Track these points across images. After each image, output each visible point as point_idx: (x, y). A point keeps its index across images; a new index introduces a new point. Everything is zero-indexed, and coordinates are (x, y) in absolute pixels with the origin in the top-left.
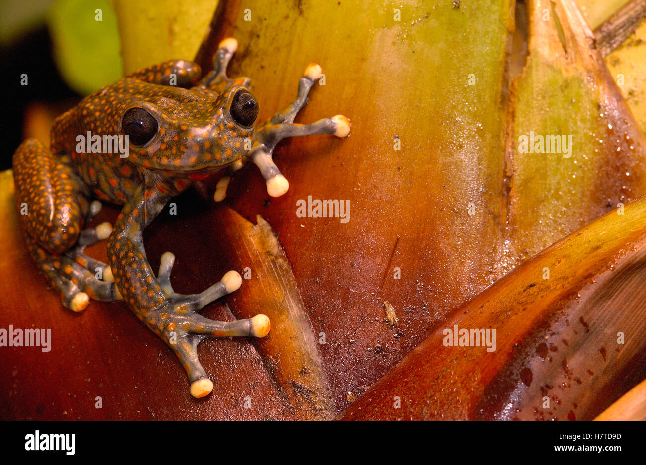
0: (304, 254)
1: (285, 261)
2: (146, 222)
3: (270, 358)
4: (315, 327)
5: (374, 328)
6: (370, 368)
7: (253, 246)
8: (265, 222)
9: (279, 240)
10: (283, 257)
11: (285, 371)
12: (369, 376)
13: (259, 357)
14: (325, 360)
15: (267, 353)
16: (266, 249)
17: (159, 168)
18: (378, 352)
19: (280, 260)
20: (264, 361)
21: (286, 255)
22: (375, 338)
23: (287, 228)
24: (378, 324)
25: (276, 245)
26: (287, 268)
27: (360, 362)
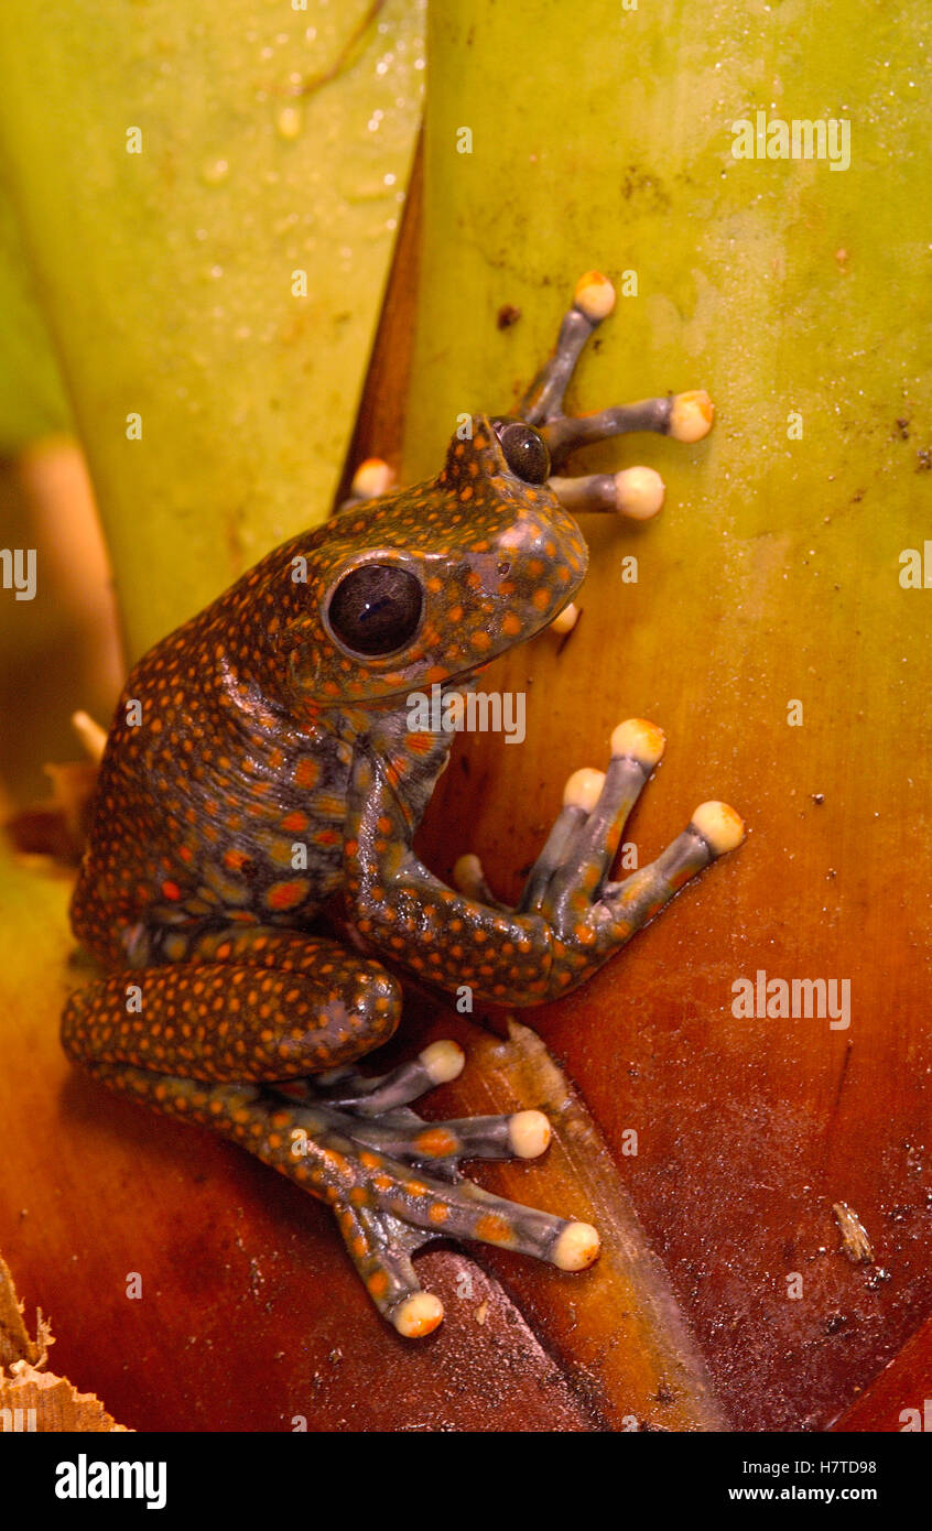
0: (631, 1106)
1: (588, 1126)
2: (412, 829)
3: (580, 1369)
4: (678, 1284)
5: (819, 1271)
6: (820, 1369)
7: (508, 1095)
8: (526, 1032)
9: (567, 1076)
10: (582, 1117)
11: (619, 1398)
12: (821, 1391)
13: (554, 1370)
14: (712, 1364)
15: (572, 1357)
16: (538, 1098)
17: (473, 664)
18: (834, 1331)
19: (575, 1125)
20: (566, 1379)
21: (588, 1108)
22: (823, 1297)
23: (583, 1044)
24: (826, 1262)
25: (560, 1088)
26: (594, 1142)
27: (796, 1360)
